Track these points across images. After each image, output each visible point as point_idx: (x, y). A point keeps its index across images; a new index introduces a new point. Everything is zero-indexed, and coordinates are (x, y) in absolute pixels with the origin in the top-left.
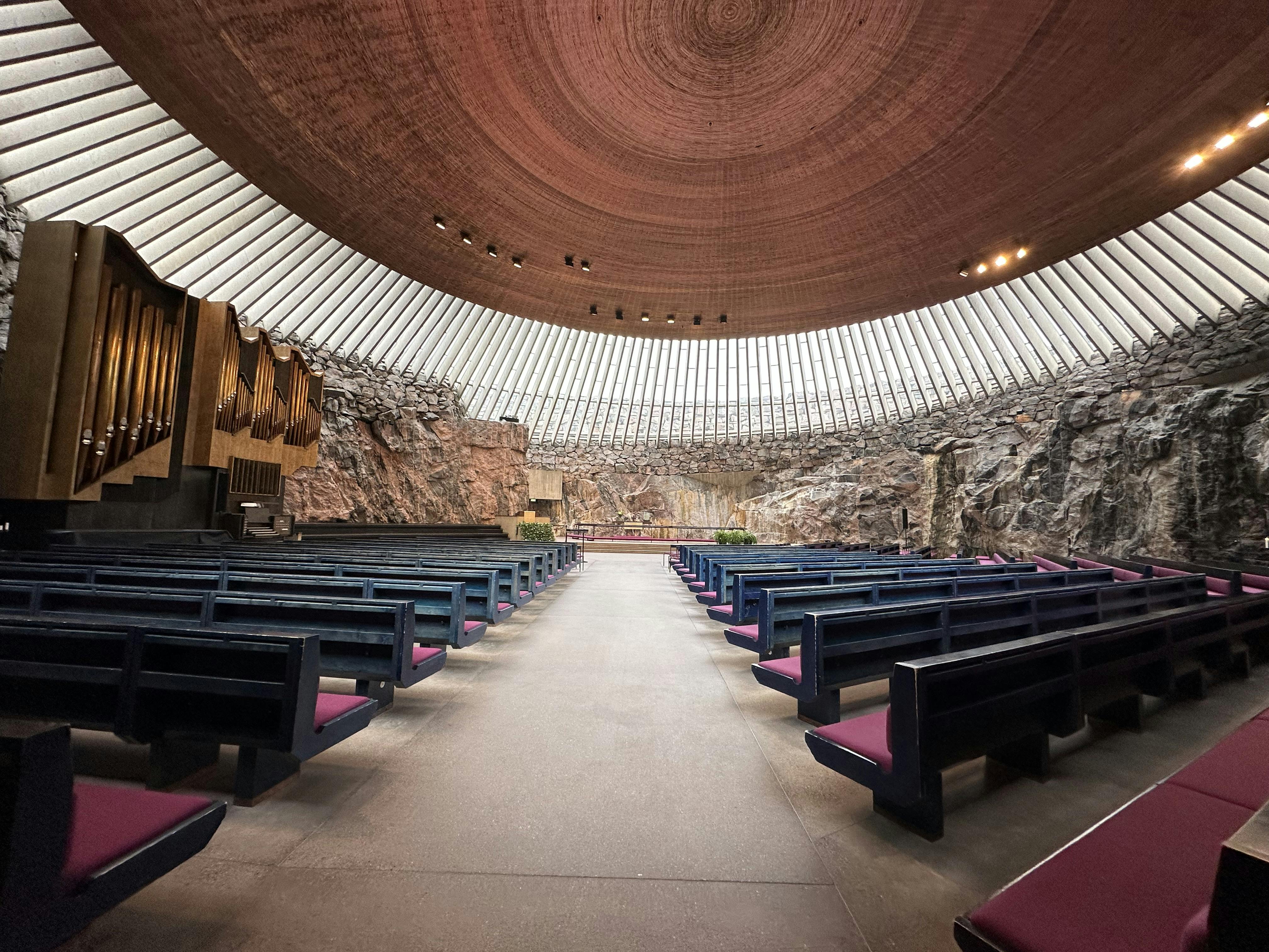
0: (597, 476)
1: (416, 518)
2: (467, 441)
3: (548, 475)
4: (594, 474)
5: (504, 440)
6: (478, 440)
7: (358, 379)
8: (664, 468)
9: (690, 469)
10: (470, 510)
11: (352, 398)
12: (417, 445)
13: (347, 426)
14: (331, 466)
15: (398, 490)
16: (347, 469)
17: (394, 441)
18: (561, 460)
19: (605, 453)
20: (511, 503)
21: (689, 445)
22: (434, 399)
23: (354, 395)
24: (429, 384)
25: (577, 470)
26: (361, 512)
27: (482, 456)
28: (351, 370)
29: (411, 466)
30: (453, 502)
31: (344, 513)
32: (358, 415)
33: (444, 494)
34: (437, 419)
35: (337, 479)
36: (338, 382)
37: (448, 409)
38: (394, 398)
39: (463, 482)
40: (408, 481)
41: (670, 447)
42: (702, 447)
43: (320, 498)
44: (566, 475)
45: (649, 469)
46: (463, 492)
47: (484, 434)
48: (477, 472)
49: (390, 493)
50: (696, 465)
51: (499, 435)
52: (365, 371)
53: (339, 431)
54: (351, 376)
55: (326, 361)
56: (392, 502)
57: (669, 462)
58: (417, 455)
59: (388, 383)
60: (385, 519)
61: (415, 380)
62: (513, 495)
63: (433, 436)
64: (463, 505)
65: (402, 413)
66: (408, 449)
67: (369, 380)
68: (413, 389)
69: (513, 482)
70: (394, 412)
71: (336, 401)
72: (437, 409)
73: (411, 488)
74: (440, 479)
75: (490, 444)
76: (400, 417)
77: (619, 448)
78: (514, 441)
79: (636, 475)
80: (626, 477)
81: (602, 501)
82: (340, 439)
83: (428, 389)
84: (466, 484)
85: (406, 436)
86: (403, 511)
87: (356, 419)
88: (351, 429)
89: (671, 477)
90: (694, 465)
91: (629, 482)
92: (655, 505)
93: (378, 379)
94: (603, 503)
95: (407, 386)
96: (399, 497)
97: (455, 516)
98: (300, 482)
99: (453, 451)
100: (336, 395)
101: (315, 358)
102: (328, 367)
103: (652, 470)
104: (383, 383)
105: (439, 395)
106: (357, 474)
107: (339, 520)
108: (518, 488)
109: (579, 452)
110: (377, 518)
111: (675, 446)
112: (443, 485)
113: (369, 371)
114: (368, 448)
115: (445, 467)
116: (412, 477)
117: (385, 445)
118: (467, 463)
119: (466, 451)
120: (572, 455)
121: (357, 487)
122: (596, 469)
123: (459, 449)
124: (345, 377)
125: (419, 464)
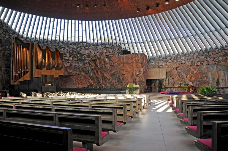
0: (178, 69)
1: (107, 87)
2: (122, 61)
3: (161, 69)
4: (177, 68)
5: (134, 60)
6: (125, 61)
7: (90, 50)
8: (206, 62)
9: (219, 61)
10: (124, 84)
11: (88, 55)
12: (106, 65)
13: (86, 63)
14: (82, 74)
15: (101, 79)
16: (87, 74)
17: (100, 65)
18: (165, 63)
19: (182, 58)
20: (137, 81)
21: (217, 50)
22: (111, 51)
23: (89, 54)
24: (110, 46)
25: (171, 67)
26: (92, 85)
27: (127, 66)
28: (87, 48)
29: (104, 71)
30: (119, 82)
31: (86, 86)
32: (91, 59)
33: (116, 79)
34: (113, 56)
35: (84, 77)
36: (84, 52)
37: (116, 53)
38: (99, 53)
39: (121, 75)
40: (104, 76)
41: (208, 52)
42: (224, 49)
43: (79, 82)
44: (167, 69)
45: (199, 63)
46: (121, 78)
47: (127, 59)
48: (126, 71)
49: (99, 80)
50: (222, 59)
51: (132, 58)
52: (92, 47)
53: (84, 64)
54: (88, 49)
55: (81, 47)
56: (100, 82)
57: (209, 59)
58: (106, 68)
59: (98, 49)
60: (98, 87)
61: (105, 46)
62: (137, 78)
63: (111, 62)
64: (122, 82)
65: (101, 56)
66: (104, 67)
67: (93, 49)
68: (105, 49)
69: (137, 74)
70: (99, 57)
71: (83, 57)
72: (112, 53)
73: (105, 78)
74: (114, 74)
75: (129, 62)
76: (101, 58)
77: (187, 56)
78: (137, 60)
79: (194, 66)
80: (190, 67)
81: (179, 78)
82: (85, 66)
83: (109, 48)
84: (122, 76)
85: (103, 63)
86: (103, 85)
87: (90, 60)
88: (87, 63)
89: (210, 65)
90: (221, 59)
91: (191, 69)
92: (202, 78)
93: (95, 49)
94: (179, 79)
95: (103, 48)
96: (102, 81)
97: (119, 86)
98: (75, 78)
99: (117, 66)
100: (84, 55)
101: (78, 47)
102: (81, 48)
103: (201, 63)
104: (96, 49)
105: (113, 49)
106: (90, 75)
107: (85, 88)
108: (139, 76)
109: (172, 59)
110: (96, 87)
111: (211, 51)
112: (115, 76)
113: (93, 47)
114: (93, 68)
115: (115, 71)
116: (105, 75)
117: (97, 66)
118: (122, 69)
119: (122, 65)
120: (169, 61)
121: (90, 79)
122: (178, 65)
123: (119, 65)
124: (86, 50)
125: (107, 71)
